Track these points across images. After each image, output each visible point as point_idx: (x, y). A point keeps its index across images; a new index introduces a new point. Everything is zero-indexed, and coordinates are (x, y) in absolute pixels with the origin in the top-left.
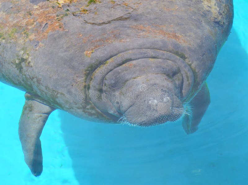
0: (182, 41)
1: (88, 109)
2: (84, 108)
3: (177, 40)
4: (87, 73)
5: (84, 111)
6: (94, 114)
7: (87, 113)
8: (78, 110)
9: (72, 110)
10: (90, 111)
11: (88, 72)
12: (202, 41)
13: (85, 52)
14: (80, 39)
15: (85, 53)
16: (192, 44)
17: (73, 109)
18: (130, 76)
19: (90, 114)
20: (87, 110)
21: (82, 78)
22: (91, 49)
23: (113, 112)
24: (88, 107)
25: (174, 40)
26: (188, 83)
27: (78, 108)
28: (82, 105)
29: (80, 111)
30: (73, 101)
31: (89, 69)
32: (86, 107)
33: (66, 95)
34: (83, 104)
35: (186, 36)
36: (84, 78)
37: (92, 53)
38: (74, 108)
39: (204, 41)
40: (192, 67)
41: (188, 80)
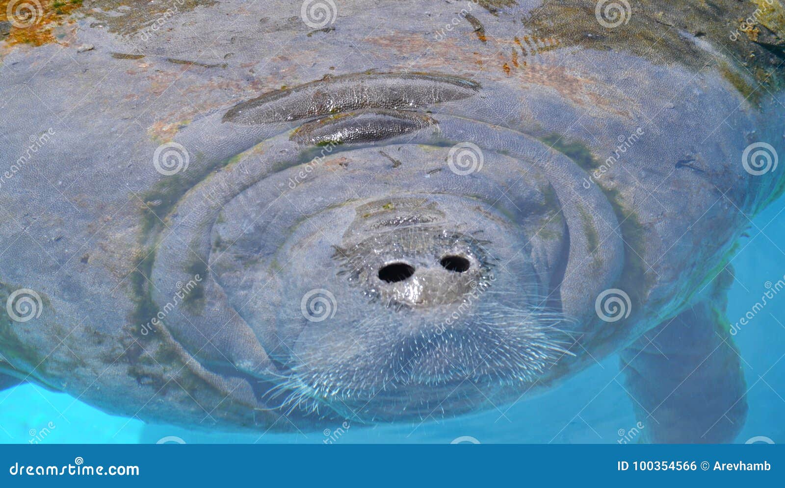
0: (587, 98)
1: (149, 362)
2: (132, 357)
3: (566, 92)
4: (153, 207)
5: (132, 373)
6: (176, 384)
7: (146, 380)
8: (108, 371)
9: (81, 371)
10: (157, 369)
11: (156, 203)
12: (684, 106)
13: (153, 127)
14: (139, 79)
15: (151, 129)
16: (631, 114)
17: (84, 365)
18: (320, 199)
19: (159, 385)
20: (146, 369)
21: (130, 230)
22: (178, 115)
23: (250, 364)
24: (151, 350)
25: (551, 90)
26: (589, 258)
27: (109, 360)
28: (124, 346)
29: (116, 374)
30: (87, 329)
31: (164, 191)
32: (139, 351)
33: (59, 301)
34: (127, 341)
35: (609, 80)
36: (137, 227)
37: (181, 128)
38: (90, 361)
39: (690, 108)
40: (621, 203)
41: (592, 249)
